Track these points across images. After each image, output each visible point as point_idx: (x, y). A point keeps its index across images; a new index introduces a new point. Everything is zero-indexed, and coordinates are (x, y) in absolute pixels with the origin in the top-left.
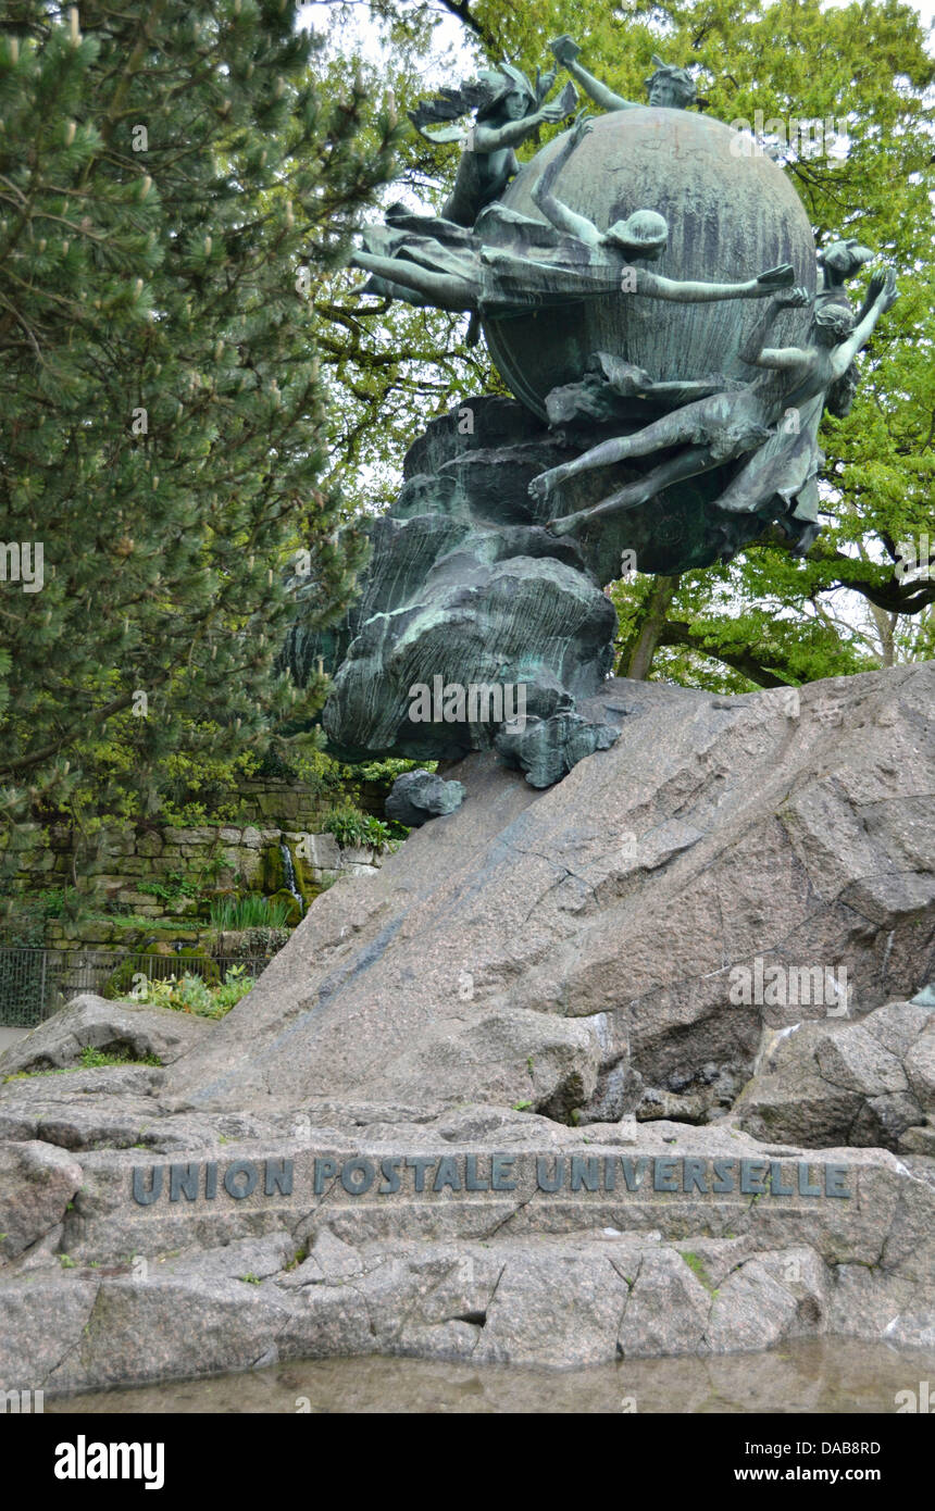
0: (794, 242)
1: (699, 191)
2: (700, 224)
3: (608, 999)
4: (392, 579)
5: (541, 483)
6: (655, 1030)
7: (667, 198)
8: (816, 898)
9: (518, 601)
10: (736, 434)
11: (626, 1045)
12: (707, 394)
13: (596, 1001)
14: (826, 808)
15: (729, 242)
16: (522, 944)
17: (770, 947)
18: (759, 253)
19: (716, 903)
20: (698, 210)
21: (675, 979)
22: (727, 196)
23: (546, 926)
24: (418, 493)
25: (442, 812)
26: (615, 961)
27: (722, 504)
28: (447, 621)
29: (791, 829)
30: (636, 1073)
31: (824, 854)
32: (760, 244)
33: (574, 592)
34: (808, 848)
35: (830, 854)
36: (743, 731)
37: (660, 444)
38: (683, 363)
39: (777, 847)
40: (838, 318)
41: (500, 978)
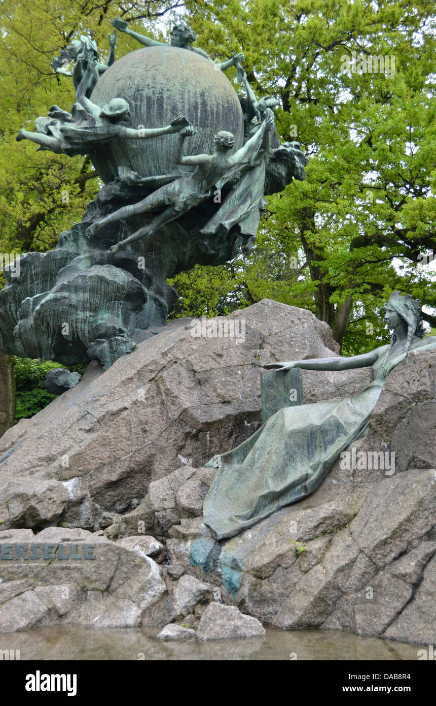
0: (209, 103)
1: (154, 85)
2: (154, 101)
3: (79, 471)
4: (47, 280)
5: (89, 231)
6: (100, 484)
7: (139, 90)
8: (169, 418)
9: (88, 287)
10: (183, 198)
11: (87, 492)
12: (171, 180)
13: (74, 472)
14: (179, 374)
15: (169, 108)
16: (58, 447)
17: (150, 443)
18: (186, 111)
19: (129, 423)
20: (153, 94)
21: (110, 460)
22: (168, 86)
23: (71, 438)
24: (64, 240)
25: (70, 387)
26: (84, 453)
27: (202, 231)
28: (52, 298)
29: (161, 386)
30: (96, 505)
31: (173, 397)
32: (187, 106)
33: (117, 280)
34: (167, 395)
35: (176, 397)
36: (191, 340)
37: (149, 206)
38: (158, 167)
39: (155, 395)
40: (222, 137)
41: (45, 463)
